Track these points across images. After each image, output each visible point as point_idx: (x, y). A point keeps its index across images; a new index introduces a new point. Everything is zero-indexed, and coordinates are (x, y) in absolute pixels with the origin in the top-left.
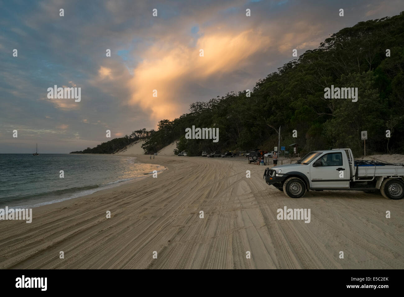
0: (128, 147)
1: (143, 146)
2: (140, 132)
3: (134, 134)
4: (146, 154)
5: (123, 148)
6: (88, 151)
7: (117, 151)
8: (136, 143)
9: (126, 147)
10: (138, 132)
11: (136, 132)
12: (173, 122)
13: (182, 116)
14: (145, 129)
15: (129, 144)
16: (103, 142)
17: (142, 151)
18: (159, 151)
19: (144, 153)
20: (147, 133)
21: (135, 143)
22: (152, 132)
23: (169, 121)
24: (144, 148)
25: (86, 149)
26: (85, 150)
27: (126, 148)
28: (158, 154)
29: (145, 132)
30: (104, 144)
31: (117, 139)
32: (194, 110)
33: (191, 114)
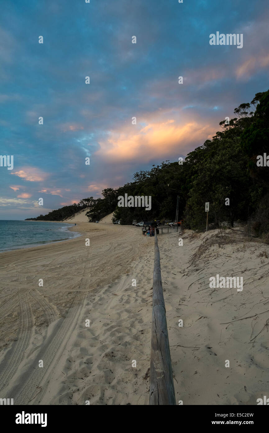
0: (76, 214)
2: (88, 200)
3: (82, 202)
5: (71, 216)
6: (41, 218)
7: (66, 219)
8: (84, 210)
9: (74, 215)
10: (85, 200)
11: (84, 200)
12: (117, 190)
13: (126, 185)
14: (92, 198)
15: (78, 211)
16: (54, 210)
17: (87, 219)
18: (102, 219)
19: (89, 220)
20: (94, 201)
21: (83, 211)
22: (99, 200)
23: (112, 189)
24: (88, 216)
25: (39, 216)
26: (39, 217)
27: (74, 216)
28: (100, 222)
29: (92, 200)
30: (55, 211)
31: (67, 206)
32: (138, 179)
33: (135, 182)
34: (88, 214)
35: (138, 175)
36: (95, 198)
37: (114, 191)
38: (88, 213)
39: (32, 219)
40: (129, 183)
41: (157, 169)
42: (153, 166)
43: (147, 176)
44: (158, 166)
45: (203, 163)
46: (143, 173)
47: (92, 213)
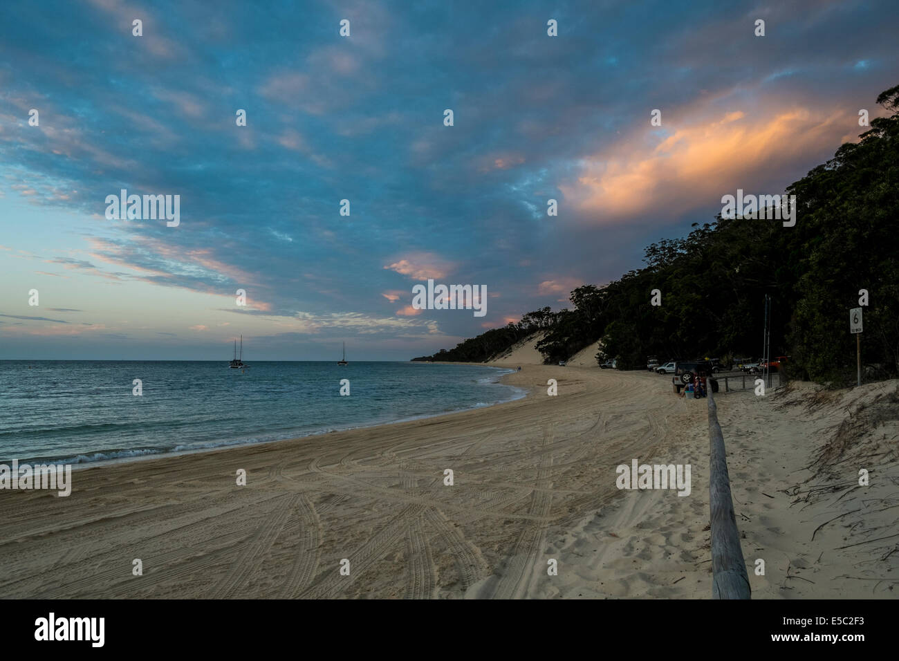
0: (513, 347)
1: (538, 345)
2: (539, 315)
3: (526, 320)
4: (546, 362)
5: (504, 350)
6: (442, 356)
7: (493, 357)
8: (531, 338)
9: (511, 349)
10: (534, 315)
11: (530, 314)
12: (606, 290)
13: (626, 276)
14: (548, 309)
15: (517, 341)
16: (467, 338)
17: (539, 358)
18: (573, 357)
19: (543, 360)
20: (554, 316)
21: (529, 339)
22: (565, 314)
23: (594, 288)
24: (540, 350)
25: (439, 352)
26: (437, 354)
27: (510, 351)
28: (569, 363)
29: (548, 314)
30: (469, 341)
31: (494, 330)
32: (656, 260)
33: (650, 268)
34: (541, 347)
35: (653, 251)
36: (555, 310)
37: (598, 291)
38: (540, 343)
39: (424, 359)
40: (634, 272)
41: (703, 232)
42: (694, 225)
43: (679, 251)
44: (707, 226)
45: (835, 207)
46: (667, 245)
47: (551, 343)
